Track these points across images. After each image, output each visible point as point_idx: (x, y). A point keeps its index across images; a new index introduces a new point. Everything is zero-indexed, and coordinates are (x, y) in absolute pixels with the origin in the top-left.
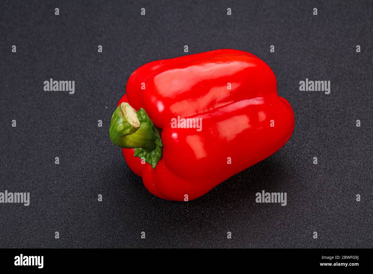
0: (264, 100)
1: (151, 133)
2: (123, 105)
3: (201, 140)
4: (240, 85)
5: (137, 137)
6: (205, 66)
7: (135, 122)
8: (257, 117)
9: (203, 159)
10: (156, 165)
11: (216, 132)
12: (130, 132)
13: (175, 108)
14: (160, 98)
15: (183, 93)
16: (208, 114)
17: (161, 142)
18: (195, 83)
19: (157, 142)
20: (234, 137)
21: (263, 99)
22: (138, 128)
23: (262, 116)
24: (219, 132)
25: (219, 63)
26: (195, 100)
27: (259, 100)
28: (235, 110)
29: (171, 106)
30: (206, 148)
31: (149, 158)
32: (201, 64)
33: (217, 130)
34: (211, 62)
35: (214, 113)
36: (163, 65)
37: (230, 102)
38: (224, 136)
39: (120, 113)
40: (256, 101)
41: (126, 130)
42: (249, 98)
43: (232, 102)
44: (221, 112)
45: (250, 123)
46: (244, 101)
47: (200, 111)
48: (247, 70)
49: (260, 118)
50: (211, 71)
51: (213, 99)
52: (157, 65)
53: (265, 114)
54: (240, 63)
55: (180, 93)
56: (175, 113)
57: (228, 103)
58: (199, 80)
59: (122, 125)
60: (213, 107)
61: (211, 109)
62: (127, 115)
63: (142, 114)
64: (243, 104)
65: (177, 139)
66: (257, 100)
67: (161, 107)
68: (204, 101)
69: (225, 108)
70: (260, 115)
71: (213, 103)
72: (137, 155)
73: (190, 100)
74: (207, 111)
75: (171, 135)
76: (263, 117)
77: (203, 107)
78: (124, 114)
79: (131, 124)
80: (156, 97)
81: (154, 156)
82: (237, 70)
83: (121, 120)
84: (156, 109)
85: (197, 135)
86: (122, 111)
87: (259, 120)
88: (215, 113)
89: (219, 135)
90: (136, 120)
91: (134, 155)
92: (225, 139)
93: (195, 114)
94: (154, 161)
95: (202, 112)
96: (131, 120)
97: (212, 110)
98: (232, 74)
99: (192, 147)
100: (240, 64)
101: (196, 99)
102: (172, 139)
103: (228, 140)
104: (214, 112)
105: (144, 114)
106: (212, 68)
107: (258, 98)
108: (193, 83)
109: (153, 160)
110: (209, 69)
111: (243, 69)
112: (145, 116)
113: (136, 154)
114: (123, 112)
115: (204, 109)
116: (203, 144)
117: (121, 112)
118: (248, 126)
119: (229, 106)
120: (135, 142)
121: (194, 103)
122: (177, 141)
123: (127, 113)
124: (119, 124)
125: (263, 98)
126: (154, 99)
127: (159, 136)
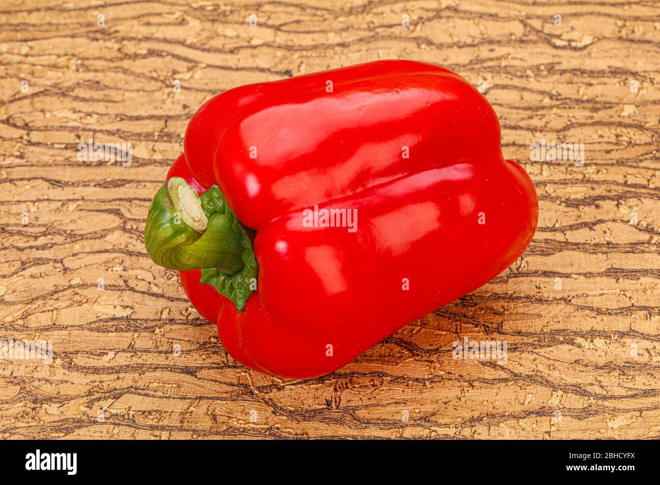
0: (472, 169)
1: (234, 237)
2: (172, 184)
3: (338, 257)
4: (421, 139)
5: (203, 246)
6: (347, 100)
7: (196, 219)
8: (456, 205)
9: (341, 295)
10: (244, 305)
11: (369, 239)
12: (186, 241)
13: (284, 189)
14: (253, 167)
15: (299, 158)
16: (353, 201)
17: (253, 257)
18: (325, 136)
19: (247, 257)
20: (406, 249)
21: (469, 168)
22: (204, 231)
23: (467, 203)
24: (376, 238)
25: (378, 93)
26: (325, 171)
27: (462, 170)
28: (410, 191)
29: (275, 184)
30: (346, 271)
31: (230, 289)
32: (341, 94)
33: (371, 235)
34: (361, 91)
35: (365, 199)
36: (259, 94)
37: (400, 175)
38: (385, 246)
39: (165, 200)
40: (457, 173)
41: (178, 237)
42: (440, 166)
43: (405, 174)
44: (379, 196)
45: (440, 219)
46: (429, 172)
47: (336, 195)
48: (436, 106)
49: (462, 207)
50: (359, 109)
51: (365, 168)
52: (248, 95)
53: (474, 199)
54: (424, 92)
55: (294, 157)
56: (283, 199)
57: (396, 177)
58: (335, 129)
59: (169, 226)
60: (363, 186)
61: (360, 190)
62: (180, 205)
63: (216, 197)
64: (426, 178)
65: (286, 254)
66: (457, 169)
67: (253, 186)
68: (344, 173)
69: (389, 187)
70: (463, 201)
71: (364, 175)
72: (207, 280)
73: (315, 170)
74: (350, 193)
75: (274, 245)
76: (469, 205)
77: (341, 186)
78: (174, 203)
79: (187, 223)
80: (242, 165)
81: (240, 286)
82: (416, 107)
83: (168, 216)
84: (244, 189)
85: (327, 247)
86: (169, 197)
87: (461, 212)
88: (369, 199)
89: (374, 245)
90: (199, 216)
91: (201, 280)
92: (388, 251)
93: (325, 200)
94: (240, 296)
95: (339, 196)
96: (189, 215)
97: (361, 192)
98: (405, 117)
99: (317, 271)
100: (422, 94)
101: (327, 170)
102: (277, 254)
103: (394, 255)
104: (365, 197)
105: (220, 197)
106: (361, 104)
107: (459, 166)
108: (321, 135)
109: (238, 294)
110: (356, 106)
111: (429, 104)
112: (222, 202)
113: (205, 278)
114: (172, 198)
115: (343, 191)
116: (340, 265)
117: (167, 199)
118: (436, 225)
119: (398, 183)
120: (200, 258)
121: (322, 177)
122: (287, 258)
123: (179, 200)
124: (163, 224)
125: (471, 166)
126: (238, 169)
127: (249, 246)
